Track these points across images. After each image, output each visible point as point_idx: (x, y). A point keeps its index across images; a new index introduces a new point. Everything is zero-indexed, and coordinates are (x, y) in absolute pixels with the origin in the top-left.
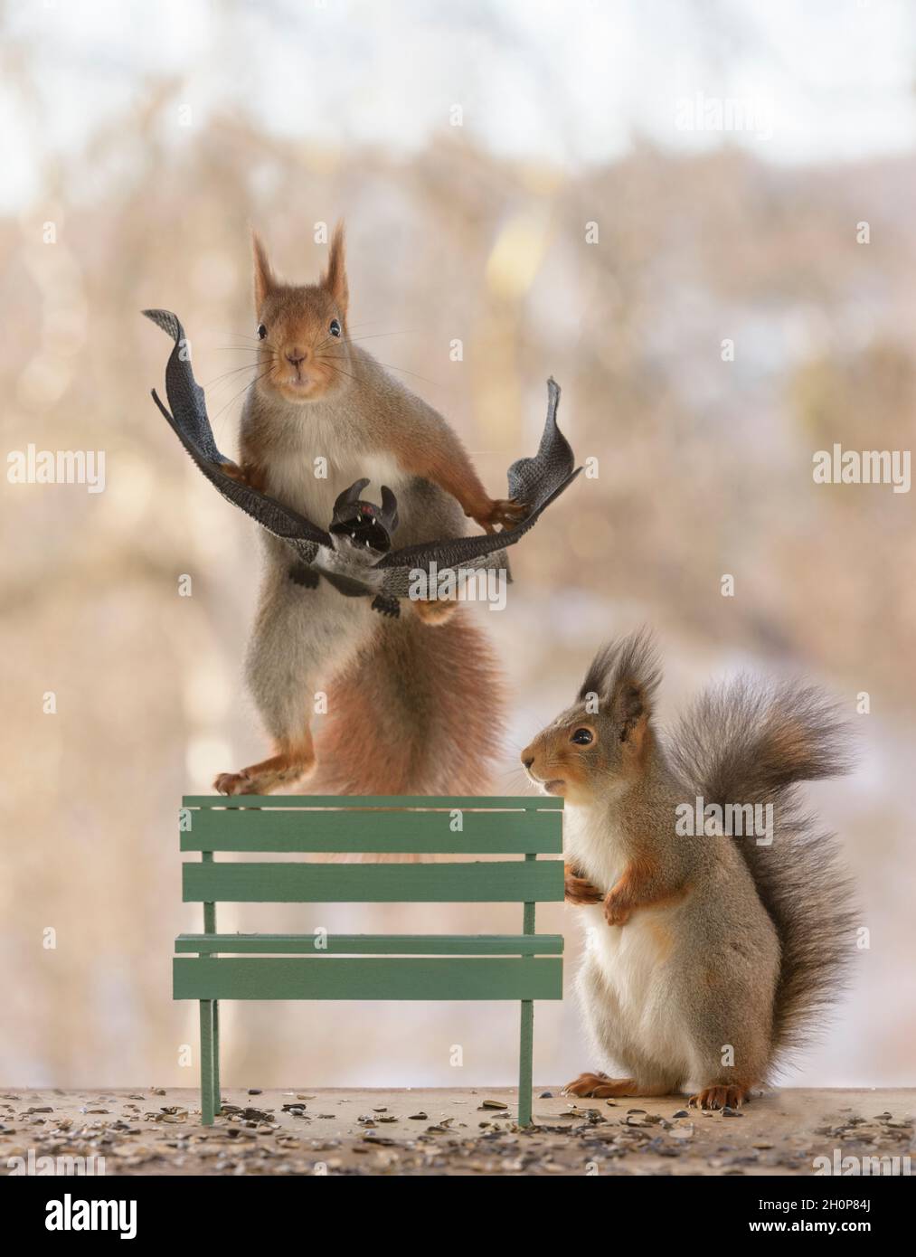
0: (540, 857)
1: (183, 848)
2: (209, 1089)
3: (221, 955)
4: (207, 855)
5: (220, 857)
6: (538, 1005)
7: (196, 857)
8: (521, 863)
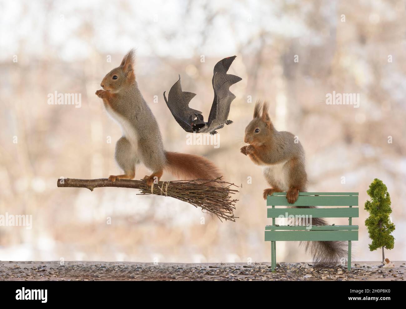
0: (353, 207)
1: (268, 205)
2: (273, 262)
3: (276, 230)
4: (273, 206)
5: (276, 207)
6: (353, 242)
7: (271, 207)
8: (348, 208)
